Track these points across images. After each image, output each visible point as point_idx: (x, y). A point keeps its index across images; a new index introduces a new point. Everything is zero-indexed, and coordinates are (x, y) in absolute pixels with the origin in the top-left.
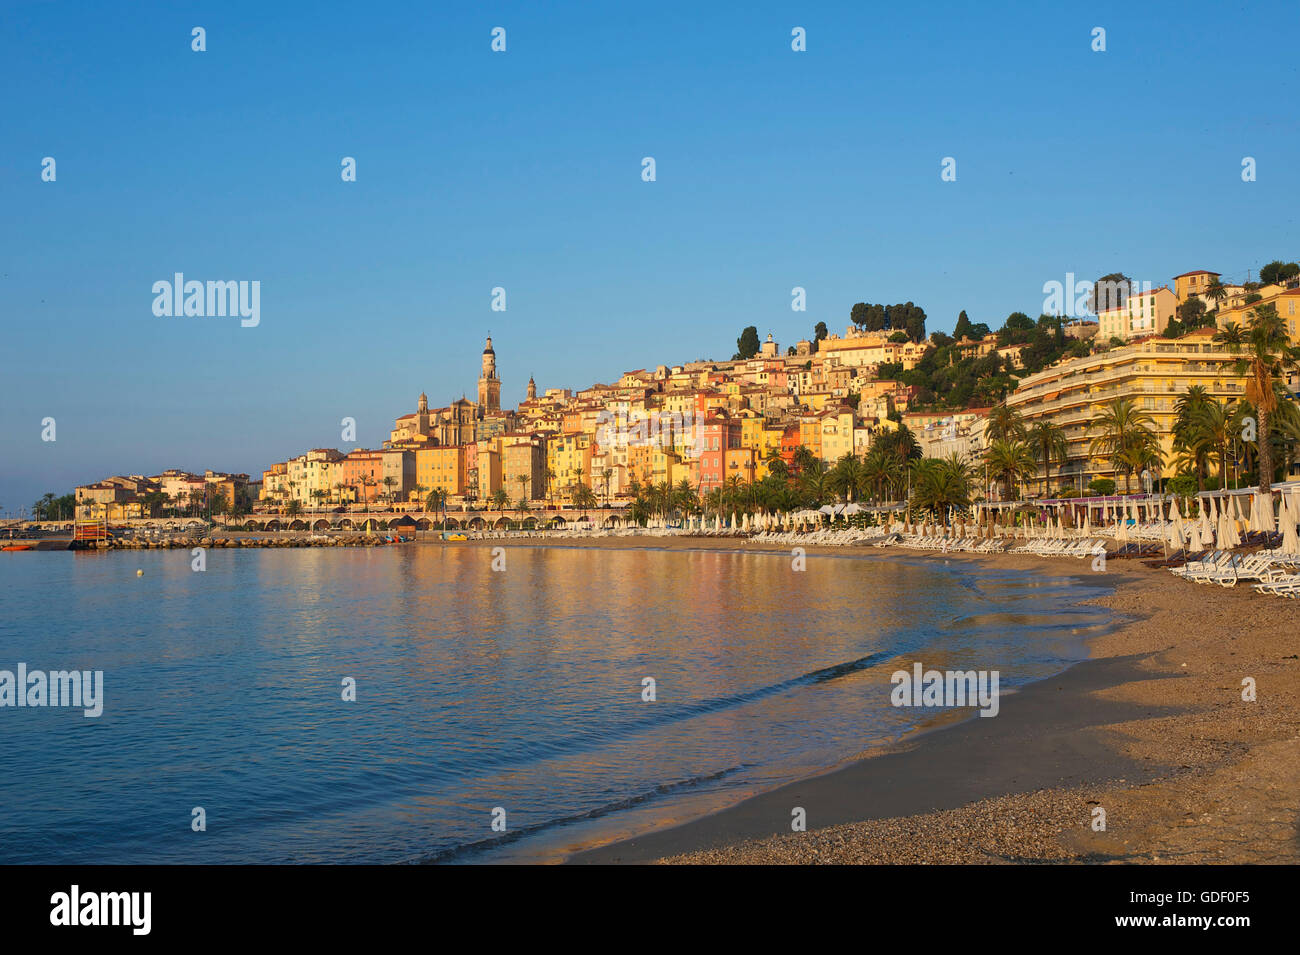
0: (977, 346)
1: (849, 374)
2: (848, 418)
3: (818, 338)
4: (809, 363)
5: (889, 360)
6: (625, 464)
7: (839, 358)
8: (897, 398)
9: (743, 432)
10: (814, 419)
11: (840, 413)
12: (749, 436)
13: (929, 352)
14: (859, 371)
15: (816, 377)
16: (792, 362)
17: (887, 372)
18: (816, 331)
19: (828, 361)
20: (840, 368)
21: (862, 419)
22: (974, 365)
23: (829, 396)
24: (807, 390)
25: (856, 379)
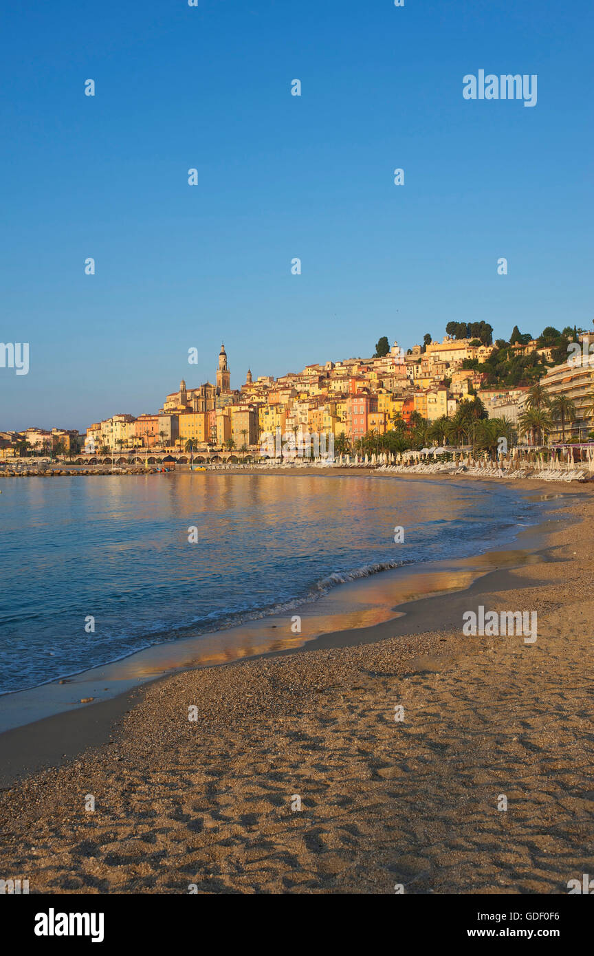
0: (524, 348)
1: (444, 366)
2: (443, 394)
3: (425, 343)
4: (420, 359)
5: (469, 357)
6: (306, 423)
7: (438, 356)
8: (474, 381)
9: (379, 402)
10: (423, 394)
11: (439, 390)
12: (383, 405)
13: (495, 352)
14: (451, 364)
15: (424, 368)
16: (409, 359)
17: (468, 364)
18: (425, 339)
19: (432, 358)
20: (439, 362)
21: (452, 394)
22: (522, 360)
23: (432, 380)
24: (418, 376)
25: (449, 369)
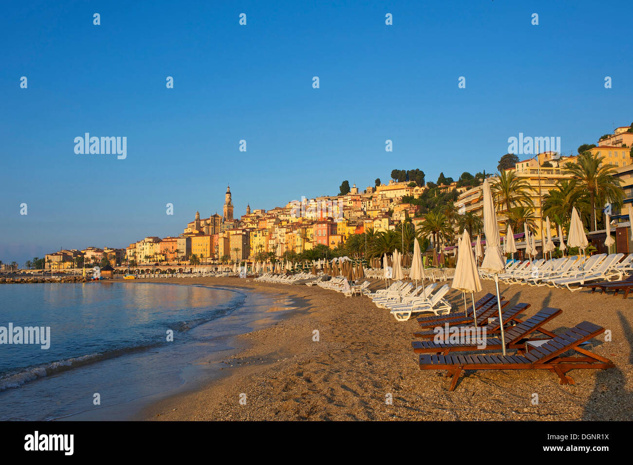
0: (447, 188)
1: (389, 201)
2: (386, 220)
3: (376, 185)
4: (372, 197)
5: (408, 194)
6: (284, 243)
7: (385, 194)
8: (410, 211)
9: (338, 227)
10: (370, 221)
11: (383, 218)
12: (341, 229)
13: (426, 191)
14: (394, 200)
15: (375, 203)
16: (364, 196)
17: (406, 200)
18: (376, 183)
19: (380, 196)
20: (385, 199)
21: (393, 221)
22: (445, 196)
23: (380, 211)
24: (370, 209)
25: (392, 203)
